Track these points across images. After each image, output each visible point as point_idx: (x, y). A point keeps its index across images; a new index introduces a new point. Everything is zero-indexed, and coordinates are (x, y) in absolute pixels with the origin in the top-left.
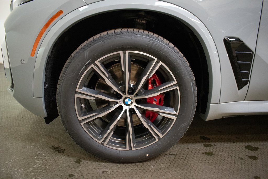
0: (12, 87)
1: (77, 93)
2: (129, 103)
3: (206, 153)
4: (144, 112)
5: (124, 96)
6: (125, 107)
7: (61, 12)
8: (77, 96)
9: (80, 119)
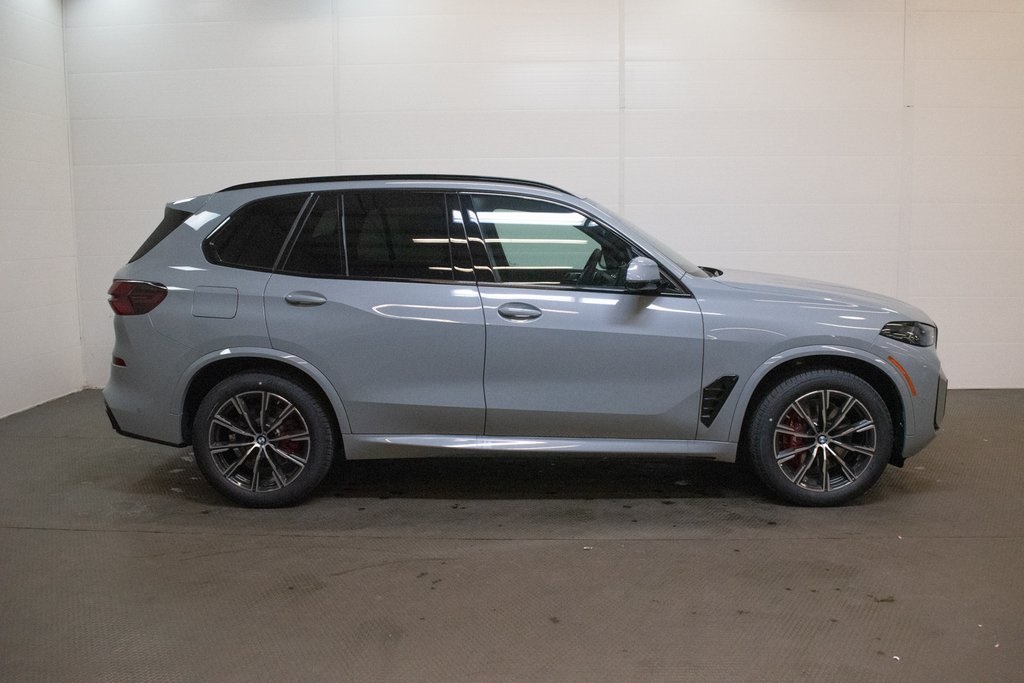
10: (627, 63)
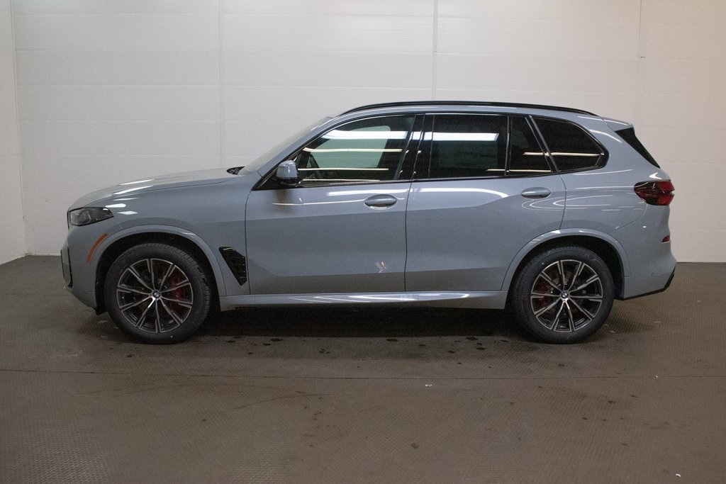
0: (71, 285)
1: (118, 288)
2: (157, 296)
3: (229, 342)
4: (168, 303)
5: (153, 291)
6: (154, 299)
7: (106, 235)
8: (118, 290)
9: (121, 307)
10: (439, 19)
